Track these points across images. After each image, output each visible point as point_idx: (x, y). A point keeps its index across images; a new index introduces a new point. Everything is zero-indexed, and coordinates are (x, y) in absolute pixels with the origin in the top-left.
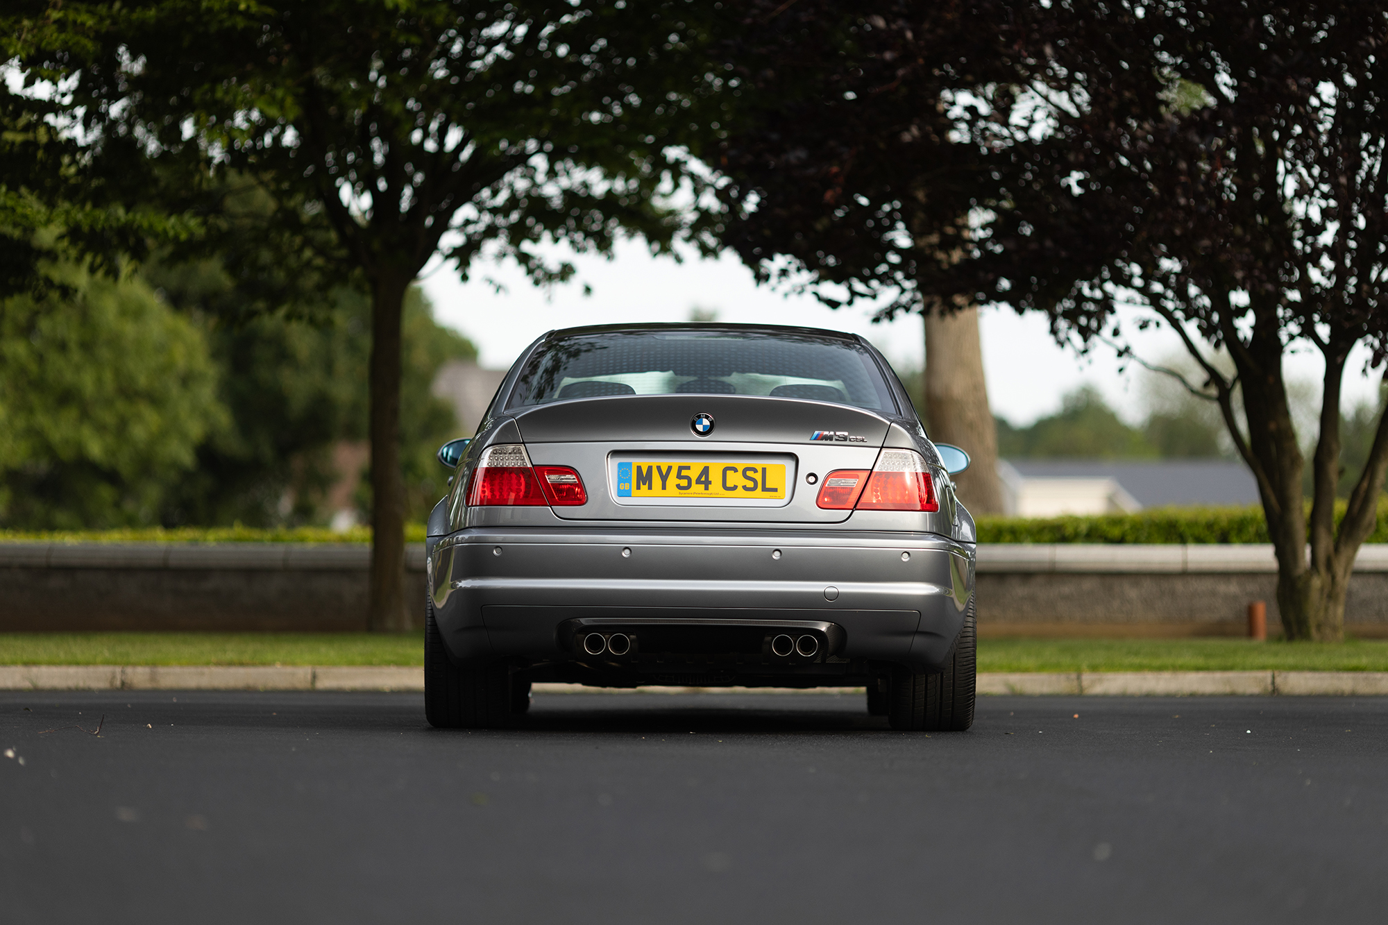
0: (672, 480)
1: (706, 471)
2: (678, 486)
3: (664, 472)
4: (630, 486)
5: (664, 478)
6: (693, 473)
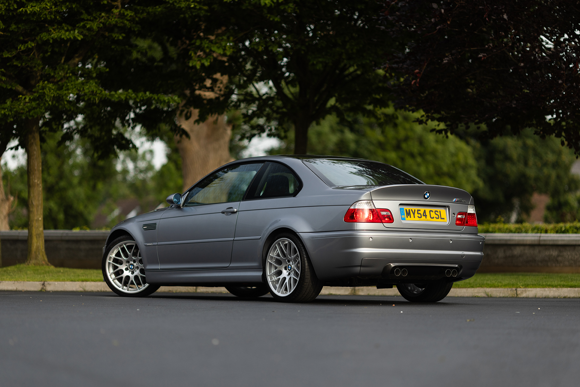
0: (416, 215)
1: (425, 212)
2: (418, 216)
3: (413, 212)
4: (405, 217)
5: (414, 214)
6: (422, 212)
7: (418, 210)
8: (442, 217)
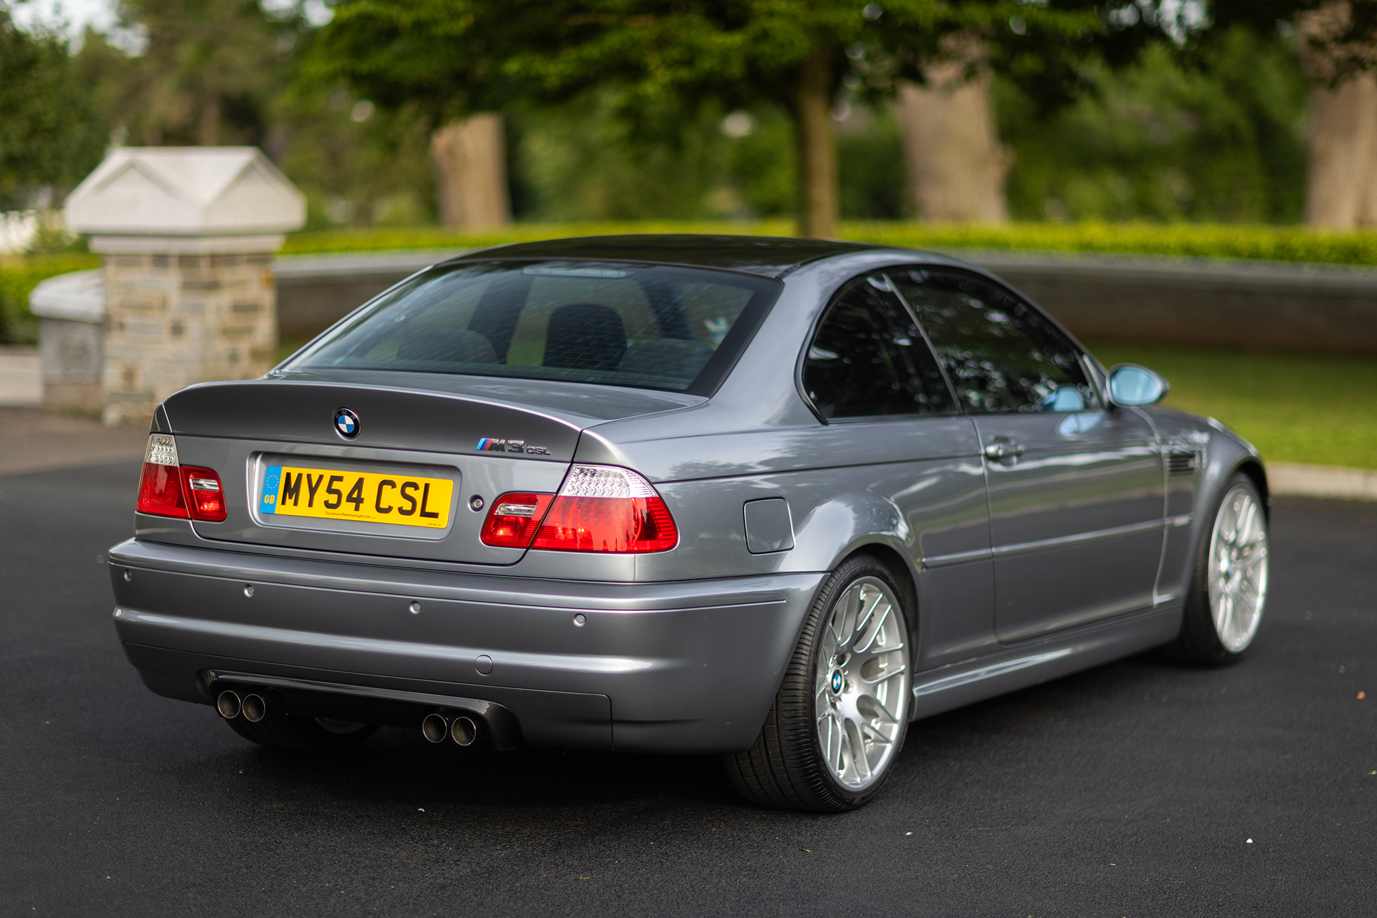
0: (322, 495)
2: (326, 502)
3: (314, 484)
4: (276, 500)
5: (313, 491)
6: (345, 487)
7: (333, 479)
8: (427, 510)
